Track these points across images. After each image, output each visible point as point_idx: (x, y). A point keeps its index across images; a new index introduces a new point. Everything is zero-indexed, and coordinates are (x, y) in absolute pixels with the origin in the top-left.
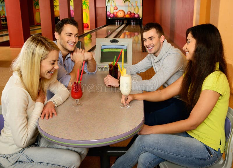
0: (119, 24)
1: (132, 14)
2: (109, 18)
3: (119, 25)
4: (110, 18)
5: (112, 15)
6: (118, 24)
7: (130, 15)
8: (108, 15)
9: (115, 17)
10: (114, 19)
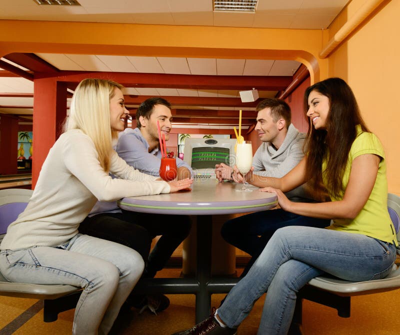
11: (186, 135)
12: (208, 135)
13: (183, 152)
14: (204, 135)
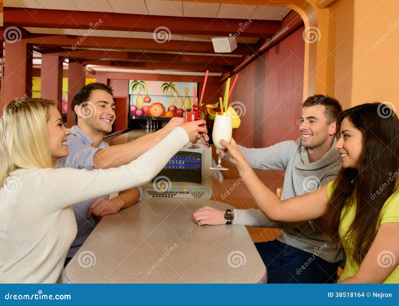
0: (153, 128)
1: (178, 112)
2: (134, 118)
3: (151, 130)
4: (136, 117)
5: (139, 112)
6: (150, 128)
7: (174, 113)
8: (133, 112)
9: (145, 116)
10: (143, 119)
11: (139, 81)
12: (169, 83)
13: (135, 104)
14: (163, 82)
